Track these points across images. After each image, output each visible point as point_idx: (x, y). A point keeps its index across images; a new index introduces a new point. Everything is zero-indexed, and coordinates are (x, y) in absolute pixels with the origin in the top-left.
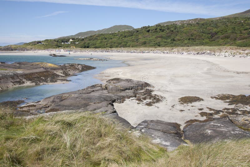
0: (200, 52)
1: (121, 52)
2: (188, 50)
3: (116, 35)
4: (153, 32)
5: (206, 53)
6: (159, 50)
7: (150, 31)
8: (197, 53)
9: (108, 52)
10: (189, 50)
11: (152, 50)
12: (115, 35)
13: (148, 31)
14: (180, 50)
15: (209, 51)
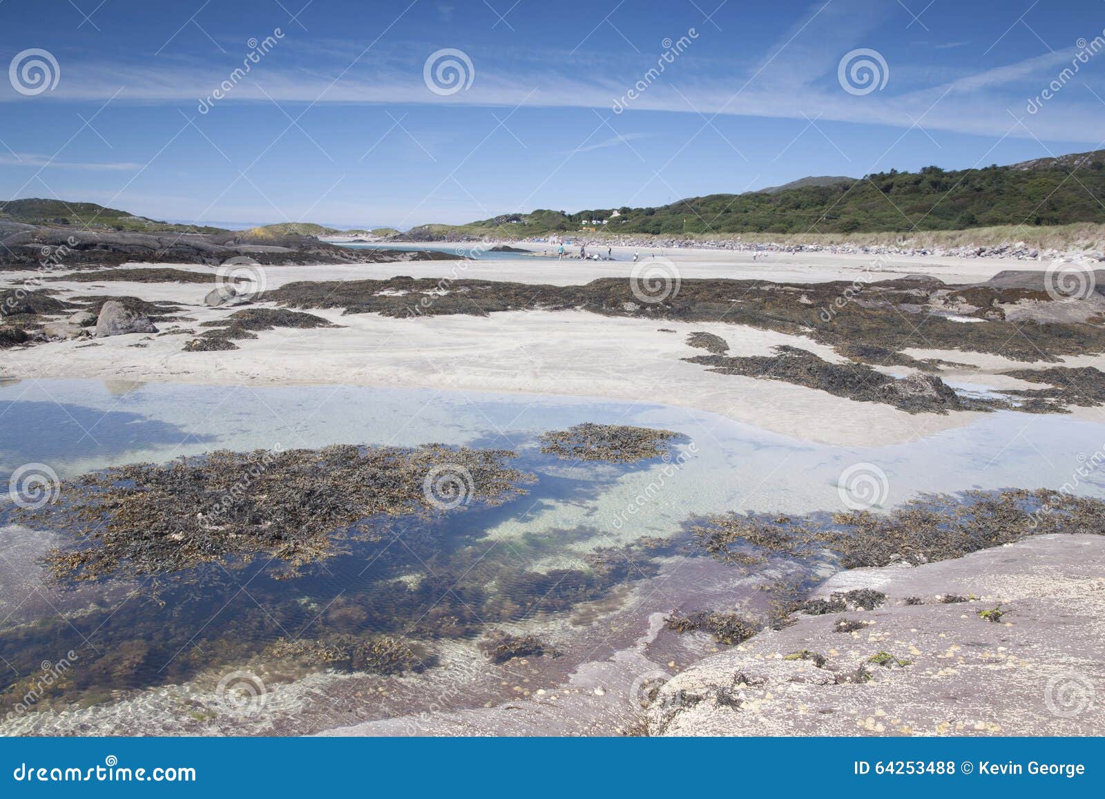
0: (988, 249)
1: (727, 248)
2: (955, 242)
3: (767, 198)
4: (905, 193)
5: (1009, 250)
6: (857, 241)
7: (894, 190)
8: (978, 249)
9: (686, 245)
10: (958, 240)
11: (832, 243)
12: (761, 201)
13: (887, 189)
14: (929, 240)
15: (1022, 243)
